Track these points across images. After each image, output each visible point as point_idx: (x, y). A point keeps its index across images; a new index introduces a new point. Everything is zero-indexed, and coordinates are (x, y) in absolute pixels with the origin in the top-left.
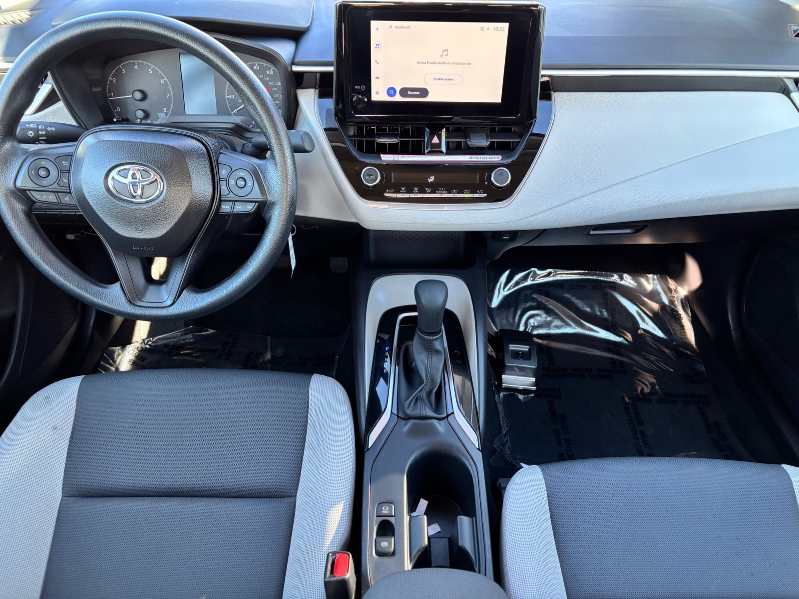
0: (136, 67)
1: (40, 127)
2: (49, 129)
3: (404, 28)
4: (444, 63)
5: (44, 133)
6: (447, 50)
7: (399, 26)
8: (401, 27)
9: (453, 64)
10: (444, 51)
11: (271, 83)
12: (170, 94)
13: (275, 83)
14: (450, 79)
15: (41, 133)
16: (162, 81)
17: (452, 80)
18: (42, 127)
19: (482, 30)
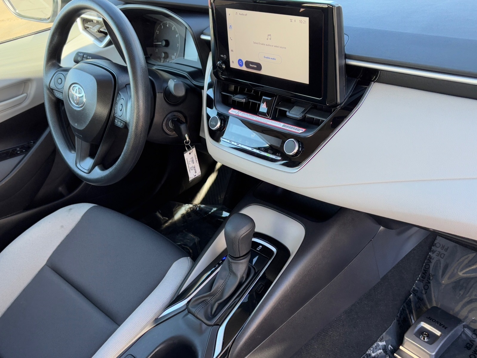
0: (168, 26)
1: (85, 56)
2: (88, 57)
3: (244, 15)
4: (269, 45)
6: (270, 35)
7: (241, 13)
8: (242, 14)
9: (275, 46)
10: (268, 35)
12: (179, 45)
14: (273, 59)
15: (84, 59)
17: (275, 59)
19: (291, 21)
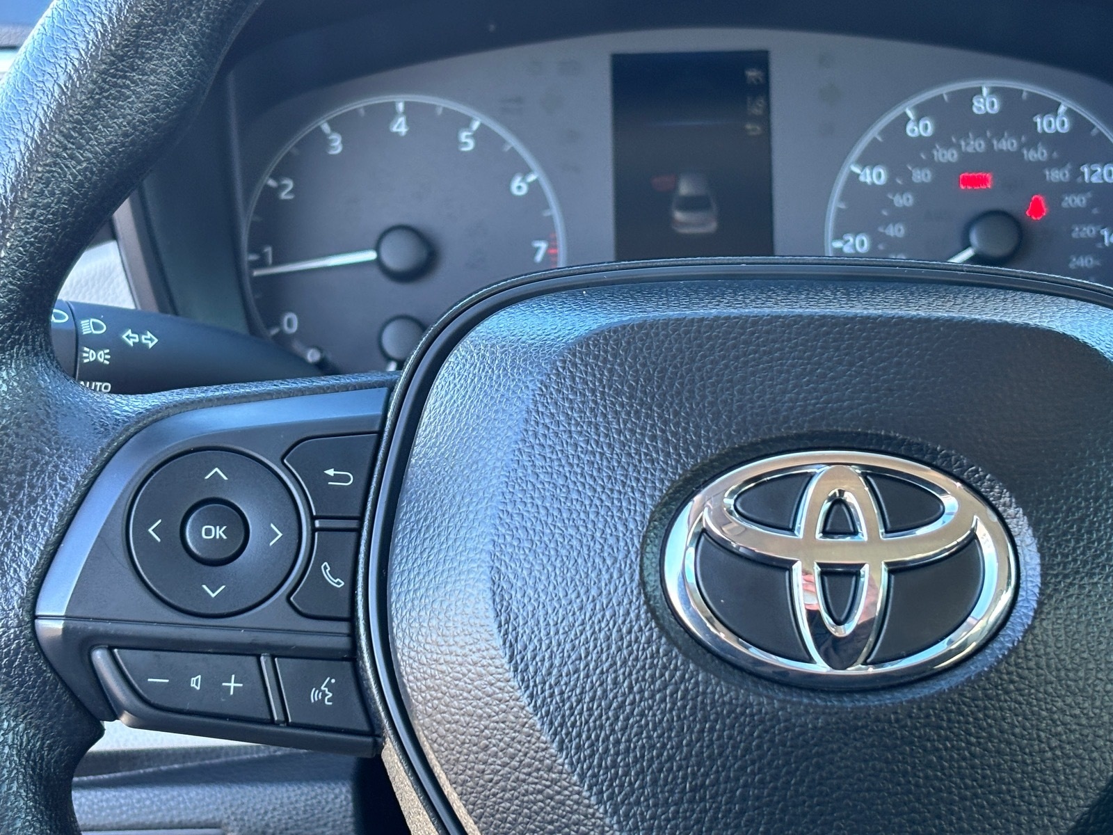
0: (400, 126)
1: (87, 327)
2: (130, 338)
5: (103, 357)
11: (1056, 175)
12: (552, 245)
13: (1077, 173)
15: (89, 355)
16: (519, 187)
18: (96, 327)
